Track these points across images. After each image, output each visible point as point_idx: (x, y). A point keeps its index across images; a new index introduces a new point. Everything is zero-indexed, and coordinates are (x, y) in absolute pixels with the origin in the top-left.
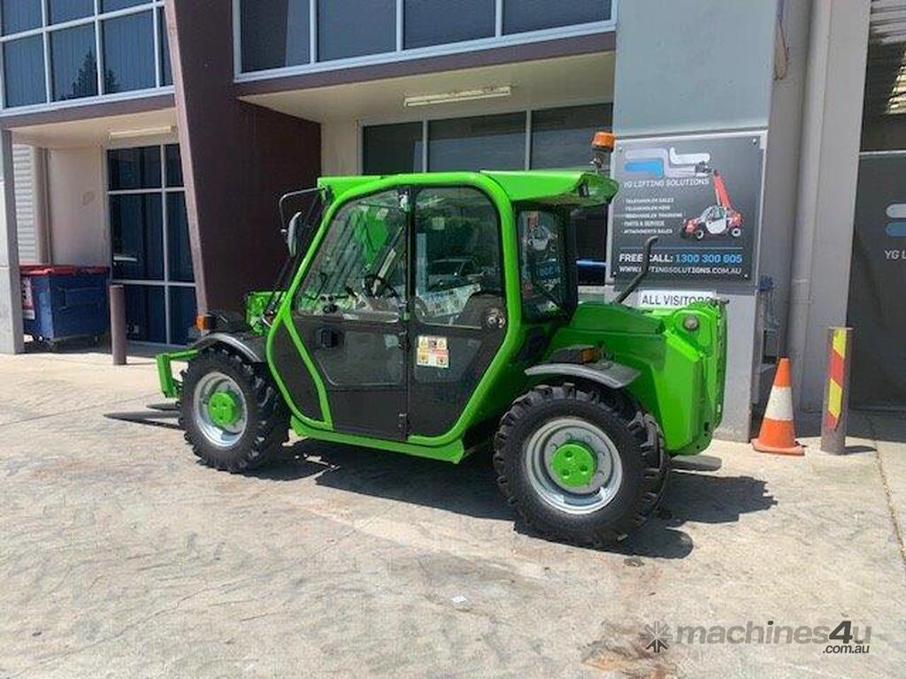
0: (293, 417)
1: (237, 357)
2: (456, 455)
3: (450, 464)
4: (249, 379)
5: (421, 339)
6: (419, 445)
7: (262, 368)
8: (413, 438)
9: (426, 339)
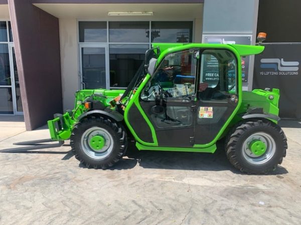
0: (137, 143)
1: (109, 120)
2: (213, 150)
3: (211, 153)
4: (115, 129)
5: (201, 108)
6: (198, 148)
7: (122, 124)
8: (196, 146)
9: (204, 108)
